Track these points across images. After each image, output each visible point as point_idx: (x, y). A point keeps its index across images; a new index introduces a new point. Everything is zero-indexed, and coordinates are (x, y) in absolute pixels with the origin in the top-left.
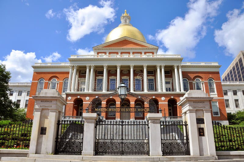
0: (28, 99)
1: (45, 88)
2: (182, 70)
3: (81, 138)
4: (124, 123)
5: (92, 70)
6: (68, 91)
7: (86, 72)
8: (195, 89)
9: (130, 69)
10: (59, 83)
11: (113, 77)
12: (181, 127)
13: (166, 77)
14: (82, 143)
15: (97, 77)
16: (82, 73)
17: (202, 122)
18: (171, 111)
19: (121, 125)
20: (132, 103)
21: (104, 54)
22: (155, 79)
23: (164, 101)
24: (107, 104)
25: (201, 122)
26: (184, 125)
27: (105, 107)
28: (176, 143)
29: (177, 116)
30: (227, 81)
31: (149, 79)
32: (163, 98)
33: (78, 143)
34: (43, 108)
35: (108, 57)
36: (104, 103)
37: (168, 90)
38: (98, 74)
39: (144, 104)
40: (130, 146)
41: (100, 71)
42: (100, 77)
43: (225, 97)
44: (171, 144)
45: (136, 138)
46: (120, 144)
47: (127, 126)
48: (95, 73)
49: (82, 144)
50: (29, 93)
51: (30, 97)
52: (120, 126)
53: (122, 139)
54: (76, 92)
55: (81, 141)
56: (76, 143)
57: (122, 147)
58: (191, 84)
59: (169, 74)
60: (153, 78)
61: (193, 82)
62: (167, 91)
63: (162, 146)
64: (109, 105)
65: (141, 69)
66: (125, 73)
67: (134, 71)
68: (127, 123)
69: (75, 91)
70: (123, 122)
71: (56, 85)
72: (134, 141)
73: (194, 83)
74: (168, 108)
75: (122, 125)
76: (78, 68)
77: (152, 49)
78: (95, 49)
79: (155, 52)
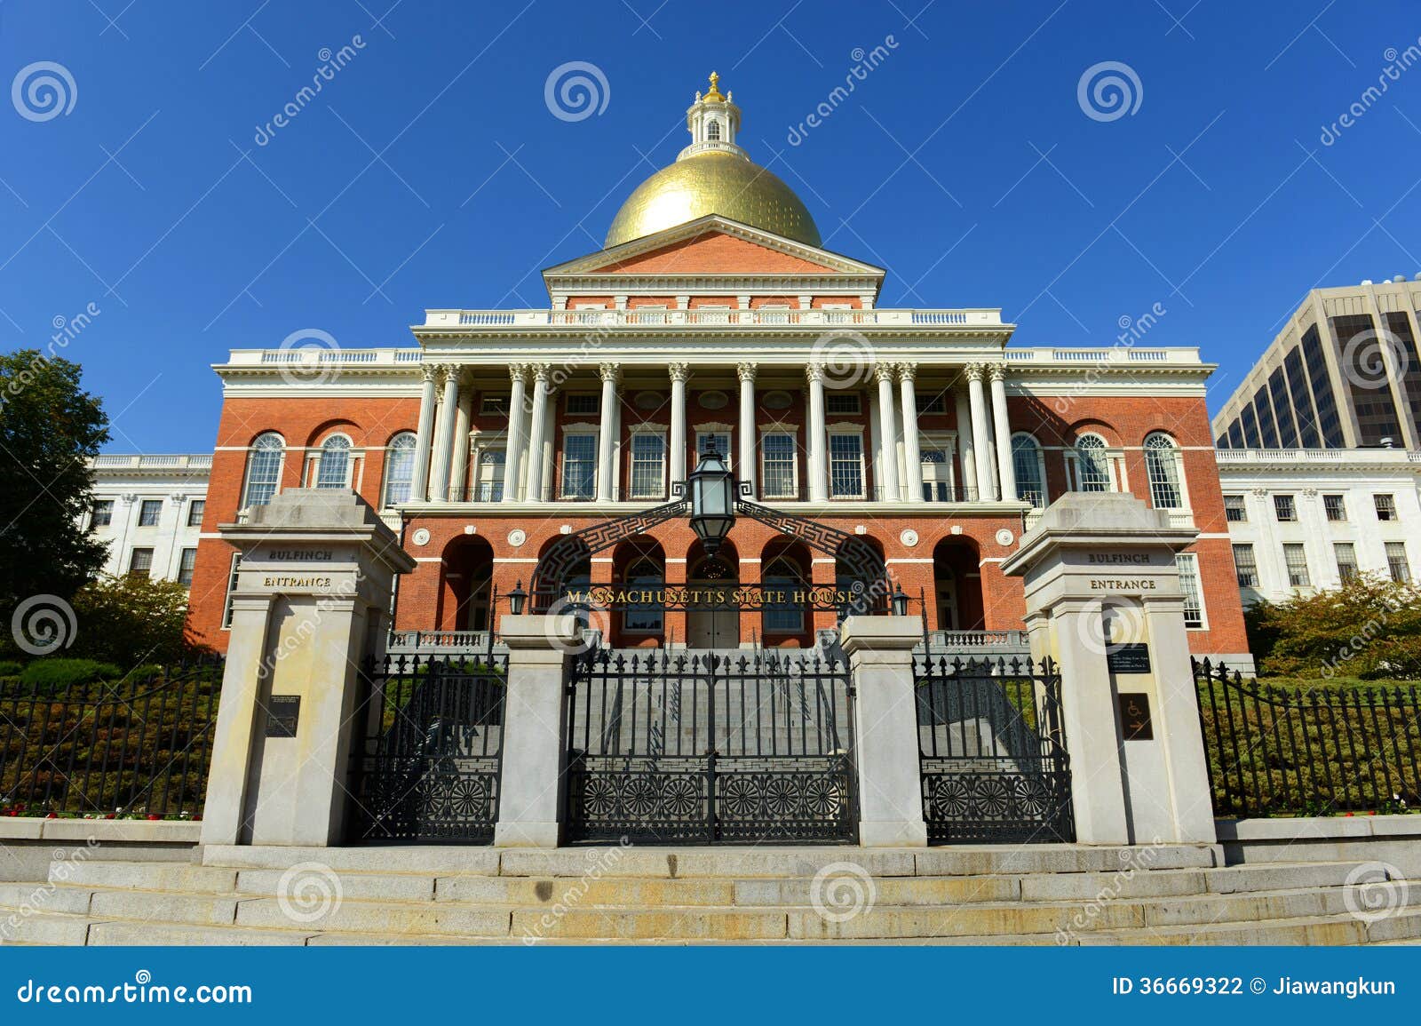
0: (195, 544)
1: (287, 483)
2: (1006, 388)
3: (491, 751)
4: (720, 671)
5: (540, 389)
6: (414, 503)
7: (507, 400)
8: (1075, 489)
9: (739, 384)
10: (362, 455)
11: (647, 425)
12: (1025, 687)
13: (923, 424)
14: (498, 776)
15: (564, 428)
16: (490, 407)
17: (1137, 662)
18: (952, 603)
19: (701, 676)
20: (750, 562)
21: (600, 307)
22: (867, 434)
23: (916, 551)
24: (617, 567)
25: (1133, 662)
26: (1038, 678)
27: (609, 581)
28: (996, 778)
29: (984, 628)
30: (1242, 446)
31: (833, 438)
32: (909, 537)
33: (476, 778)
34: (283, 590)
35: (623, 323)
36: (602, 563)
37: (935, 496)
38: (569, 411)
39: (807, 568)
40: (752, 790)
41: (580, 394)
42: (581, 428)
43: (1236, 532)
44: (971, 780)
45: (782, 748)
46: (701, 779)
47: (735, 685)
48: (553, 406)
49: (494, 782)
50: (200, 510)
51: (202, 531)
52: (702, 684)
53: (713, 756)
54: (455, 505)
55: (489, 770)
56: (463, 778)
57: (712, 798)
58: (1055, 462)
59: (941, 410)
60: (856, 430)
61: (1067, 455)
62: (927, 497)
63: (927, 793)
64: (630, 574)
65: (791, 383)
66: (713, 404)
67: (758, 396)
68: (735, 669)
69: (453, 495)
70: (714, 662)
71: (350, 466)
72: (774, 766)
73: (1071, 461)
74: (933, 586)
75: (712, 679)
76: (463, 380)
77: (851, 281)
78: (557, 281)
79: (867, 294)
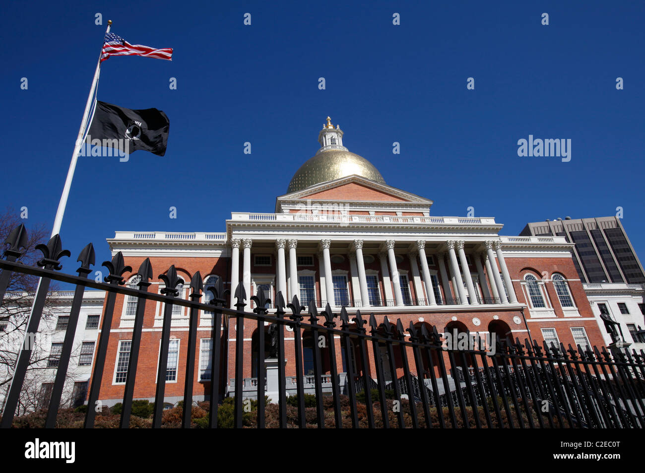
5: (293, 252)
10: (190, 286)
11: (339, 271)
23: (479, 327)
32: (476, 321)
38: (299, 264)
41: (304, 255)
42: (306, 272)
58: (517, 287)
65: (404, 251)
66: (367, 261)
71: (184, 293)
73: (523, 286)
77: (419, 206)
78: (285, 202)
79: (426, 212)
